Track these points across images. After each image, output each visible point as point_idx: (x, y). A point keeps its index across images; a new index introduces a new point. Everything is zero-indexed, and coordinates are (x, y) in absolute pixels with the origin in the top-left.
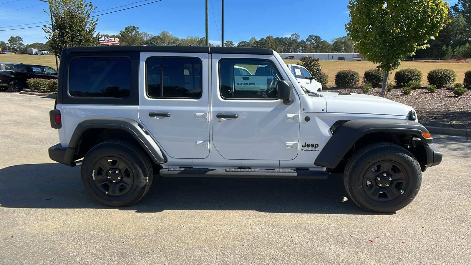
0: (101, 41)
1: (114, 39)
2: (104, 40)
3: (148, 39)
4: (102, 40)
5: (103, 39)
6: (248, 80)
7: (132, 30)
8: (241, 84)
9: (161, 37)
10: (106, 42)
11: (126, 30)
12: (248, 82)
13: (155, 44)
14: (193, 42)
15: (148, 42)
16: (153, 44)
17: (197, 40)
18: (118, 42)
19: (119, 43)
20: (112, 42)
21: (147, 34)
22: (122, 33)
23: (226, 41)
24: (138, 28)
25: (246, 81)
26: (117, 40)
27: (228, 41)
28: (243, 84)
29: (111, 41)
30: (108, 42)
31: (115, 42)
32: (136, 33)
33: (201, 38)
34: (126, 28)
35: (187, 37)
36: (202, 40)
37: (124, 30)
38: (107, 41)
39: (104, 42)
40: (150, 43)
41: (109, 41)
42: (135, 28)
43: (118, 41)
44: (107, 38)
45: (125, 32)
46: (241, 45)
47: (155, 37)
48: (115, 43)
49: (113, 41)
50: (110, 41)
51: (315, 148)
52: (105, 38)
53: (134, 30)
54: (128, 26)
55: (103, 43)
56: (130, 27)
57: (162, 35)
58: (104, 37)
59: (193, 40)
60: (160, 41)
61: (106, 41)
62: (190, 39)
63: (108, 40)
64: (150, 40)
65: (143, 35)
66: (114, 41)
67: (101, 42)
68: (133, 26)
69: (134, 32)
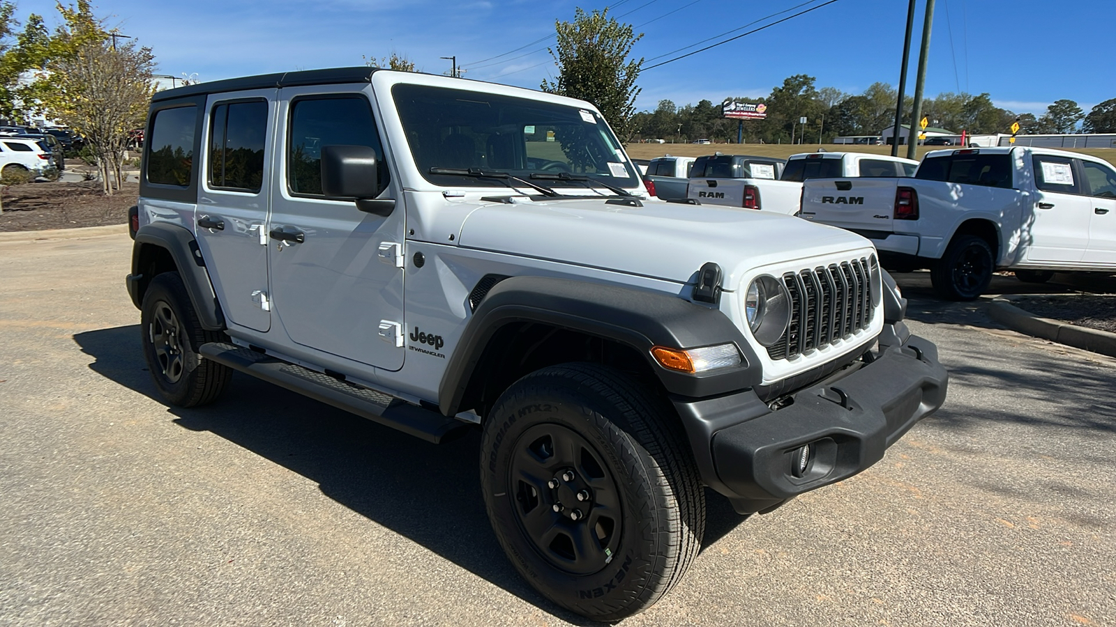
0: (728, 113)
1: (756, 107)
2: (735, 110)
3: (836, 104)
4: (730, 111)
5: (733, 107)
6: (849, 189)
7: (800, 85)
8: (831, 200)
9: (869, 98)
10: (739, 113)
11: (786, 85)
12: (847, 194)
13: (851, 115)
14: (951, 107)
15: (836, 110)
16: (846, 115)
17: (963, 101)
18: (764, 113)
19: (765, 115)
20: (750, 114)
21: (836, 93)
22: (778, 94)
23: (1055, 103)
24: (813, 79)
25: (843, 193)
26: (762, 109)
27: (1062, 101)
28: (834, 201)
29: (748, 112)
30: (742, 113)
31: (758, 113)
32: (807, 91)
33: (978, 96)
34: (786, 81)
35: (937, 96)
36: (977, 102)
37: (781, 86)
38: (741, 111)
39: (734, 113)
40: (839, 113)
41: (743, 111)
42: (806, 80)
43: (763, 111)
44: (741, 105)
45: (784, 91)
46: (1105, 110)
47: (855, 97)
48: (758, 115)
49: (752, 112)
50: (746, 111)
51: (437, 348)
52: (736, 106)
53: (804, 83)
54: (792, 77)
55: (731, 115)
56: (797, 77)
57: (872, 93)
58: (736, 104)
59: (954, 102)
60: (865, 109)
61: (738, 111)
62: (944, 99)
63: (742, 109)
64: (840, 106)
65: (826, 95)
66: (756, 112)
67: (727, 115)
68: (804, 76)
69: (805, 88)
